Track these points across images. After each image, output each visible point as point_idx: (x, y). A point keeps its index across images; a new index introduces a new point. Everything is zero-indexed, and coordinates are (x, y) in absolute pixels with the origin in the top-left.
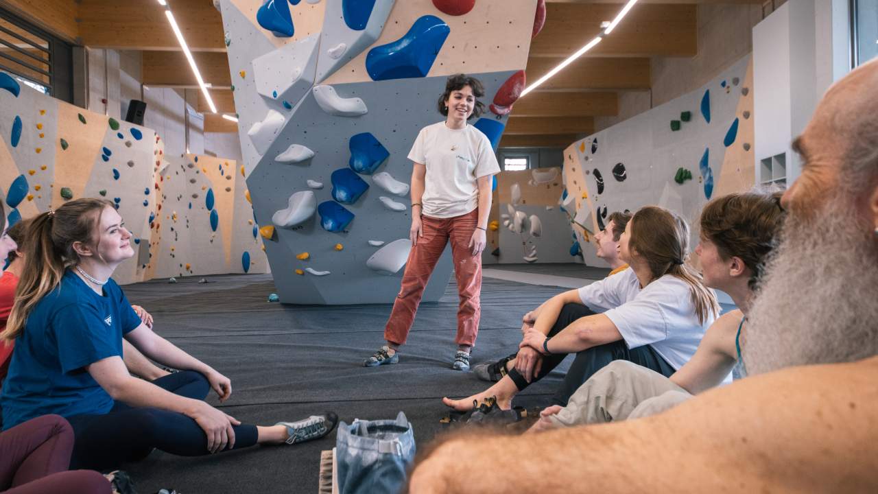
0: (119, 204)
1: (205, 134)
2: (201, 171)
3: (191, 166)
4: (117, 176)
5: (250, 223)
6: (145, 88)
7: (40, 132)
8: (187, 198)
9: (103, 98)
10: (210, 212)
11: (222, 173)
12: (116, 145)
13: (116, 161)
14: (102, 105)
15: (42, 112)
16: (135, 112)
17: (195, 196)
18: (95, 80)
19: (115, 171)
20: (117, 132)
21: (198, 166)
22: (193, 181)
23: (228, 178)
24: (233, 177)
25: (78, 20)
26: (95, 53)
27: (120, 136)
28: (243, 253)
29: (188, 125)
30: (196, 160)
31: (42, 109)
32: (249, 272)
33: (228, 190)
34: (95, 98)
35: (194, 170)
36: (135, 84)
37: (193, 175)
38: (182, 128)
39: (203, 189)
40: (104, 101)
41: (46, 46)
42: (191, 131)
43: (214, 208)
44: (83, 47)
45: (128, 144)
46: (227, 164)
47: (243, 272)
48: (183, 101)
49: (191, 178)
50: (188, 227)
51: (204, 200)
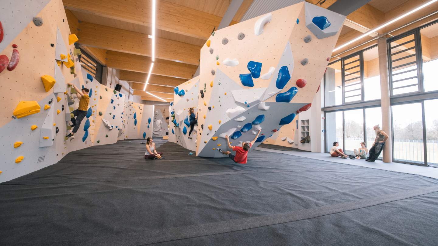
0: (115, 117)
1: (134, 95)
2: (133, 107)
3: (130, 105)
4: (115, 108)
5: (147, 124)
6: (120, 80)
7: (96, 93)
8: (128, 115)
9: (110, 83)
10: (135, 120)
11: (139, 108)
12: (115, 99)
13: (115, 104)
14: (110, 85)
15: (97, 87)
16: (118, 88)
17: (131, 115)
18: (109, 78)
19: (114, 107)
20: (115, 94)
21: (133, 105)
22: (130, 110)
23: (141, 110)
24: (143, 109)
25: (106, 59)
26: (110, 69)
27: (116, 96)
28: (144, 133)
29: (129, 93)
30: (132, 103)
31: (97, 86)
32: (145, 139)
33: (141, 113)
34: (108, 83)
35: (131, 106)
36: (117, 79)
37: (131, 108)
38: (128, 93)
39: (133, 112)
40: (111, 84)
41: (96, 65)
42: (130, 95)
43: (136, 118)
44: (107, 67)
45: (118, 98)
46: (141, 105)
47: (143, 138)
48: (129, 85)
49: (130, 109)
50: (128, 124)
51: (133, 116)
